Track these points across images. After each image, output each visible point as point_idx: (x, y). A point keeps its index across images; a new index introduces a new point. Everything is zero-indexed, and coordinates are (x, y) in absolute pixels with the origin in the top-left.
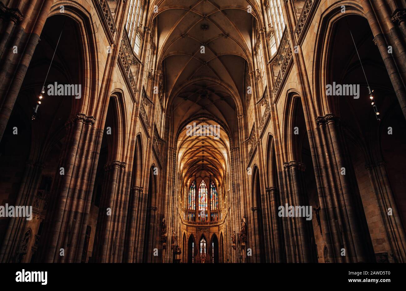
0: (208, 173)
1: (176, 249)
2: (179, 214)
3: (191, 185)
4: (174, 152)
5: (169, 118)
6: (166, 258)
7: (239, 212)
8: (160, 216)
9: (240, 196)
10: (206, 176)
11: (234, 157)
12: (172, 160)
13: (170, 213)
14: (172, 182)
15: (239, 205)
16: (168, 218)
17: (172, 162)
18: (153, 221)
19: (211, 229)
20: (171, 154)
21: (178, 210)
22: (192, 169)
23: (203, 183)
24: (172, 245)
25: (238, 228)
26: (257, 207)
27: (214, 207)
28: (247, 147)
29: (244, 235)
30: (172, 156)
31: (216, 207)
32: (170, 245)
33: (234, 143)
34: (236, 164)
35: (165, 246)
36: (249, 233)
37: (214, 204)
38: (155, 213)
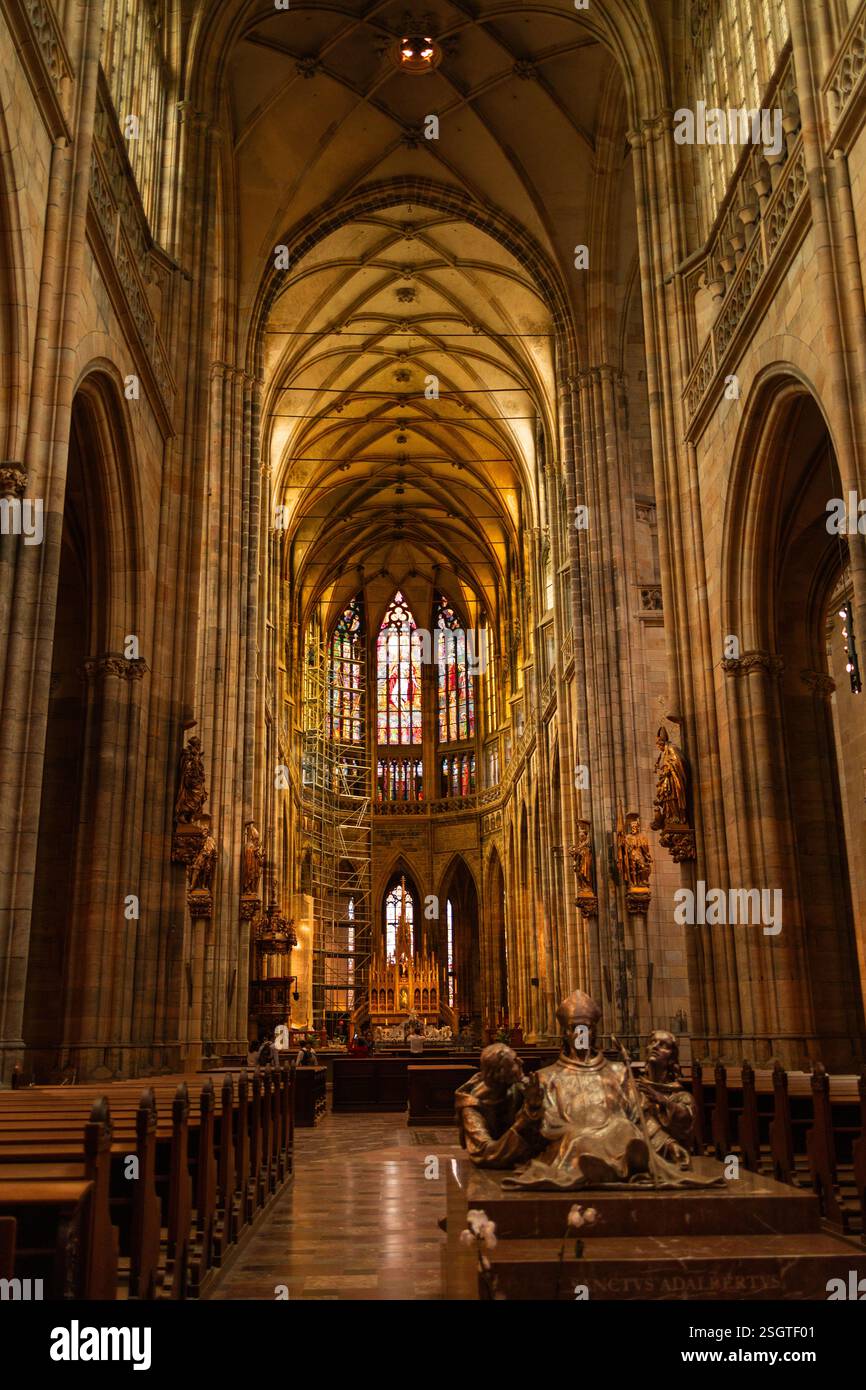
0: (427, 554)
1: (267, 927)
2: (281, 755)
3: (336, 617)
4: (244, 395)
5: (209, 140)
6: (210, 968)
7: (616, 719)
8: (163, 714)
9: (617, 633)
10: (414, 573)
11: (585, 419)
12: (238, 439)
13: (231, 726)
14: (236, 559)
15: (614, 680)
16: (218, 755)
17: (238, 445)
18: (122, 742)
19: (442, 833)
20: (228, 403)
21: (274, 730)
22: (342, 530)
23: (398, 610)
24: (245, 898)
25: (607, 802)
26: (760, 653)
27: (453, 728)
28: (689, 309)
29: (675, 819)
30: (233, 413)
31: (463, 728)
32: (231, 898)
33: (585, 348)
34: (594, 460)
35: (207, 905)
36: (709, 807)
37: (453, 711)
38: (131, 689)
